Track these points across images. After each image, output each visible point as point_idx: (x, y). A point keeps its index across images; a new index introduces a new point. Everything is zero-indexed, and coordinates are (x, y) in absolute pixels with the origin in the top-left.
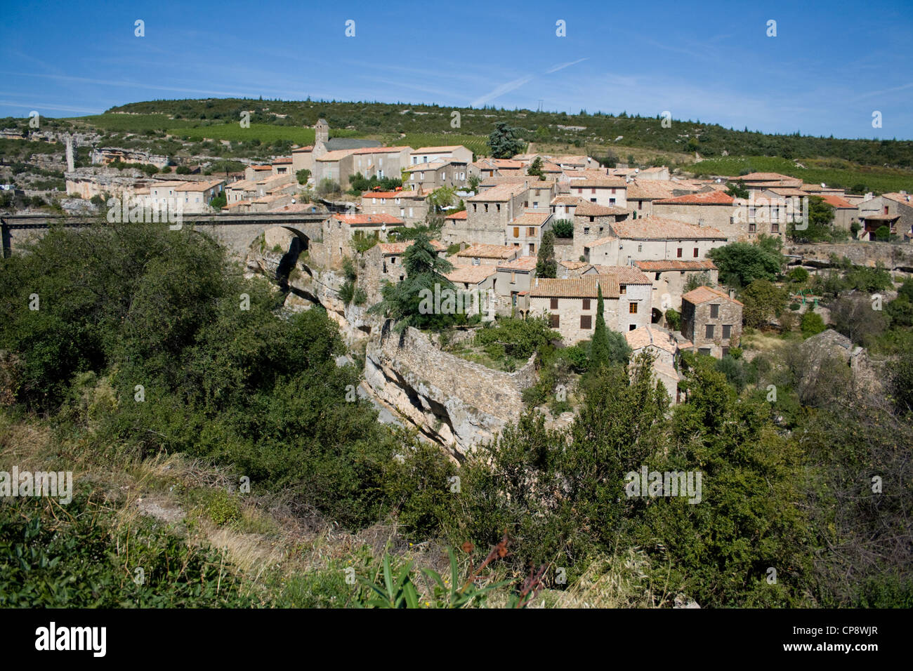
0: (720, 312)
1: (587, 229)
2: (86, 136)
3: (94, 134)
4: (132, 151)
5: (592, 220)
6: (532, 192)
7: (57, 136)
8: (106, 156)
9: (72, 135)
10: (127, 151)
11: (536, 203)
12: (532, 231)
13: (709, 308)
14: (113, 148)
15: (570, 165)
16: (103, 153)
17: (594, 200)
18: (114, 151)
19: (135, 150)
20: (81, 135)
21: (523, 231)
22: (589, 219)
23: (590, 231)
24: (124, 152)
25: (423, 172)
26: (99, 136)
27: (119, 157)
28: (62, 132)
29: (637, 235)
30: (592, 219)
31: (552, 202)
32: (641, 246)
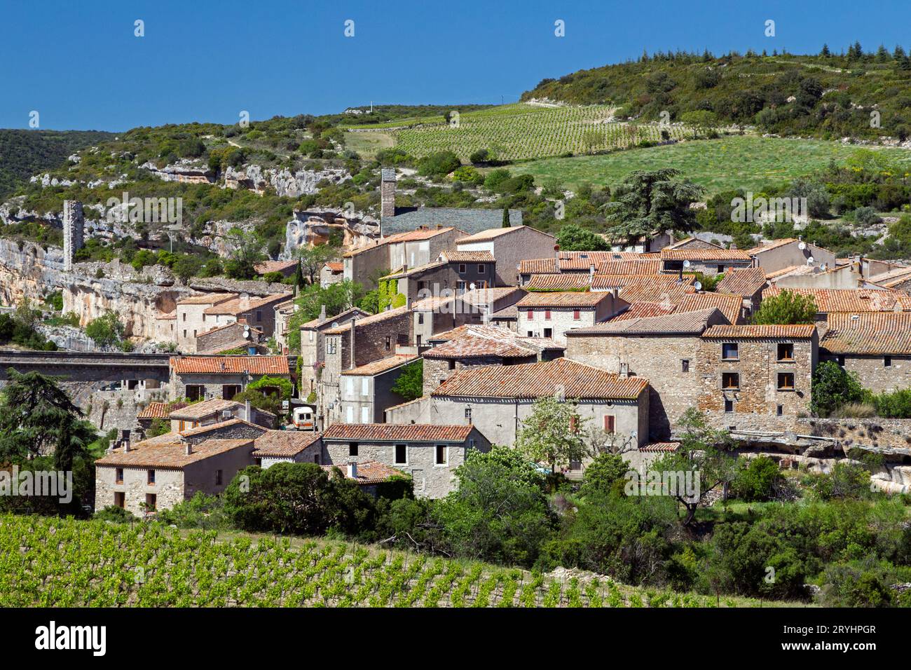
4: (361, 215)
5: (452, 367)
7: (269, 177)
8: (313, 229)
9: (294, 174)
10: (351, 216)
11: (420, 338)
14: (327, 210)
15: (708, 262)
16: (308, 221)
17: (549, 331)
19: (366, 214)
22: (447, 364)
24: (349, 220)
26: (349, 177)
27: (340, 231)
28: (279, 167)
29: (466, 392)
30: (452, 363)
31: (437, 336)
32: (470, 410)
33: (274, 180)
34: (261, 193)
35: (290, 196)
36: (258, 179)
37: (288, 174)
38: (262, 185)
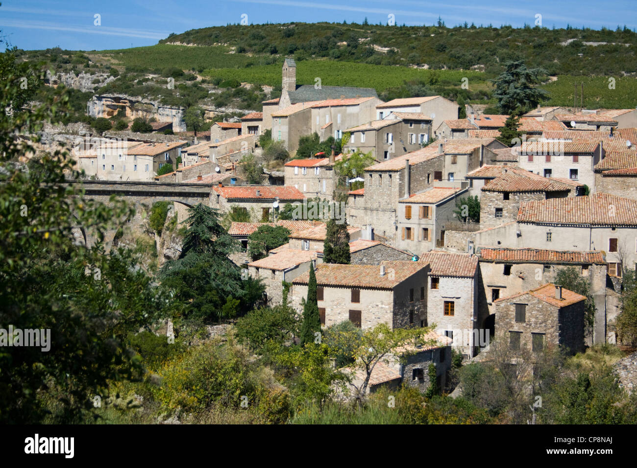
0: (527, 315)
1: (499, 210)
2: (95, 77)
3: (105, 75)
4: (140, 99)
5: (506, 198)
6: (449, 159)
7: (60, 77)
8: (108, 106)
9: (77, 75)
10: (134, 99)
11: (451, 174)
12: (425, 212)
13: (513, 308)
14: (116, 95)
15: (590, 123)
16: (104, 102)
17: (548, 172)
18: (117, 100)
19: (143, 98)
20: (88, 75)
21: (416, 210)
22: (502, 196)
23: (504, 212)
24: (131, 101)
25: (363, 132)
26: (112, 78)
27: (123, 108)
28: (66, 71)
29: (546, 219)
30: (506, 195)
31: (471, 173)
32: (551, 233)
33: (63, 78)
34: (55, 86)
35: (75, 88)
36: (54, 78)
37: (74, 75)
38: (55, 82)
